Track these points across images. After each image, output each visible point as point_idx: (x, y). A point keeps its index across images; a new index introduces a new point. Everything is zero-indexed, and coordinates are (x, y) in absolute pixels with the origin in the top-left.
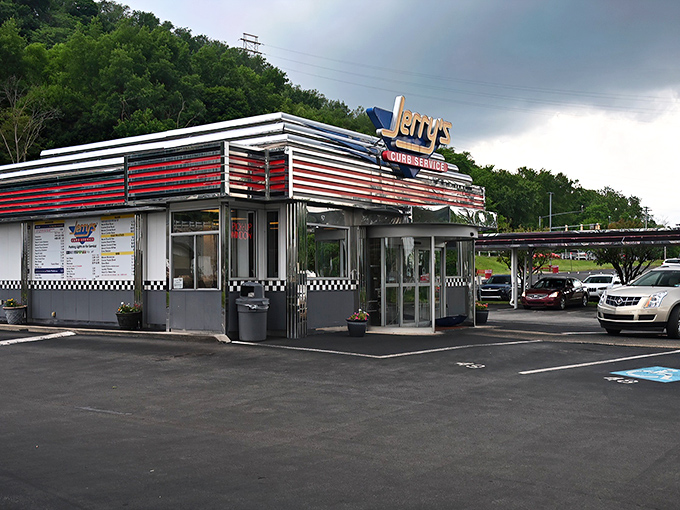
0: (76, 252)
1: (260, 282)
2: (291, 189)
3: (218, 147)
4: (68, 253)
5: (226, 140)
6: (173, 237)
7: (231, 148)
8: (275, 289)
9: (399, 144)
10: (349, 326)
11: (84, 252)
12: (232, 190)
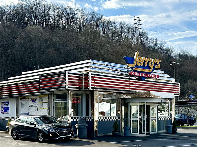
0: (32, 107)
1: (83, 118)
2: (91, 86)
3: (64, 73)
4: (30, 107)
5: (66, 70)
6: (55, 103)
7: (69, 73)
8: (88, 120)
9: (136, 69)
10: (112, 133)
11: (34, 107)
12: (69, 87)
